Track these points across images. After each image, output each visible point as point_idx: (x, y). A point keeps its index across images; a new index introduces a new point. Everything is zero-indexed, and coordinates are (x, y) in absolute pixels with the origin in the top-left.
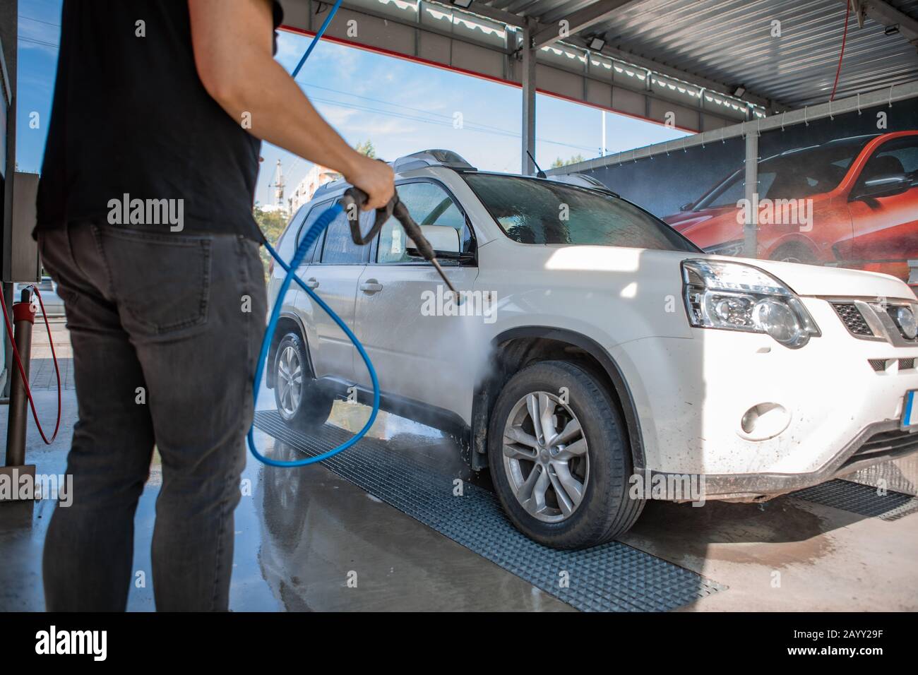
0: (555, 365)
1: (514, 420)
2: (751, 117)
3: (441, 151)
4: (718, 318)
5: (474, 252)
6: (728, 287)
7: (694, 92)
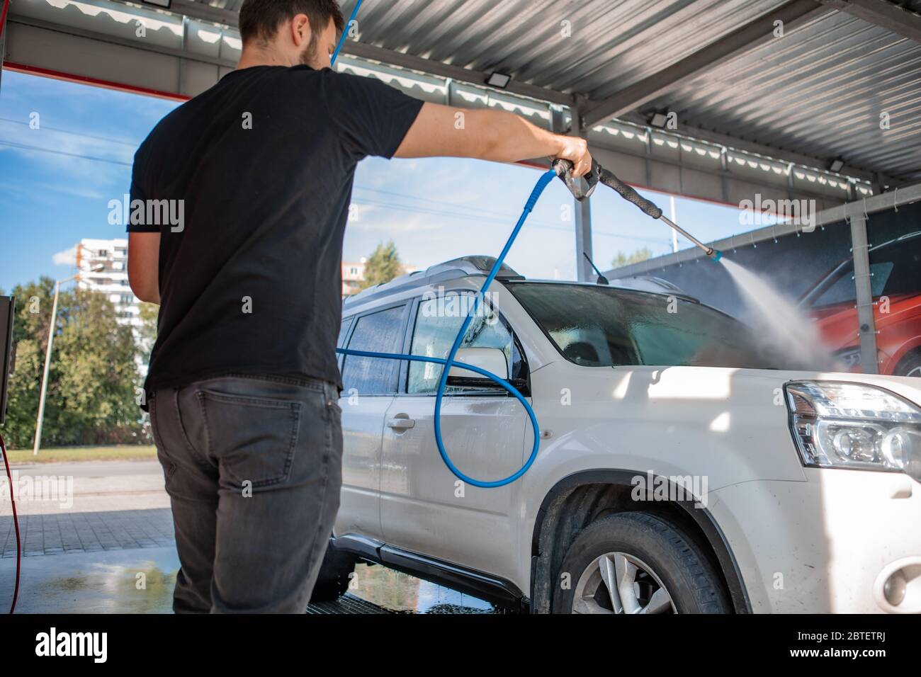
0: (632, 518)
1: (585, 590)
2: (854, 197)
3: (480, 257)
4: (838, 454)
5: (525, 378)
6: (846, 415)
7: (781, 168)
